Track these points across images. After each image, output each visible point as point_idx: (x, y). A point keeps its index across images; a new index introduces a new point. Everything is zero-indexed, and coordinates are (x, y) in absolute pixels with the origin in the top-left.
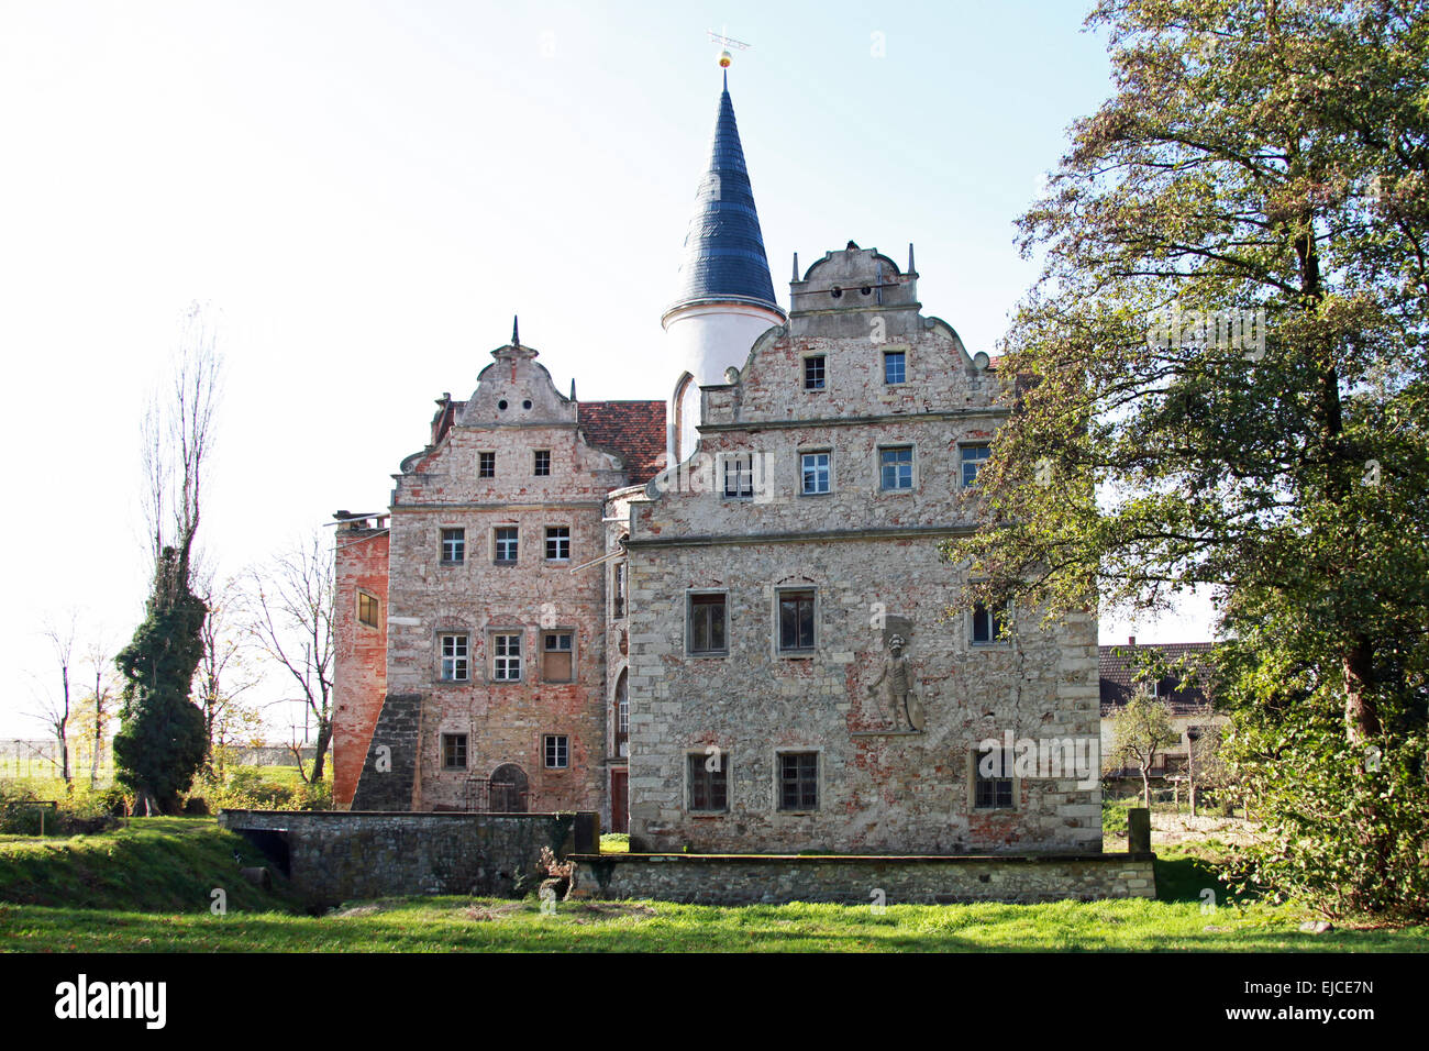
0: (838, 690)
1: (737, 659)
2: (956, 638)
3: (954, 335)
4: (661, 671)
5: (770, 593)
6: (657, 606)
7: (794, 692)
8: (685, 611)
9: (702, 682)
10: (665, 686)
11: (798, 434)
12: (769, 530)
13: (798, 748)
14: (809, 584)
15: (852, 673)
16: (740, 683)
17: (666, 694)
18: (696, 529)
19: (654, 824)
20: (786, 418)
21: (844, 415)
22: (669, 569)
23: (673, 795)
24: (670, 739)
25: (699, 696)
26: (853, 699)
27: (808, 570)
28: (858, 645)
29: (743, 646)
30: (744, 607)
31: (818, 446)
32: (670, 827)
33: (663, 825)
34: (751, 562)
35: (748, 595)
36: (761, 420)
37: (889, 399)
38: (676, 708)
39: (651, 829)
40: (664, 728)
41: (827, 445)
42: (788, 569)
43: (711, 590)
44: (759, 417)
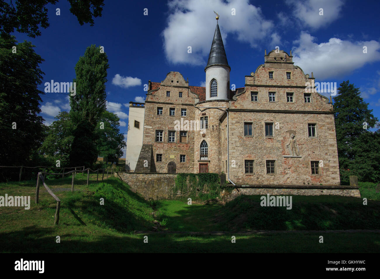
0: (280, 146)
1: (256, 138)
2: (305, 135)
3: (301, 70)
4: (237, 140)
5: (263, 123)
6: (236, 124)
7: (270, 146)
8: (243, 125)
9: (247, 142)
10: (239, 143)
11: (268, 88)
12: (262, 109)
13: (271, 159)
14: (272, 121)
15: (283, 142)
16: (257, 143)
17: (239, 145)
18: (245, 107)
19: (236, 177)
20: (265, 85)
21: (278, 85)
22: (239, 116)
23: (241, 170)
24: (240, 156)
25: (247, 146)
26: (283, 148)
27: (272, 118)
28: (284, 136)
29: (257, 135)
30: (257, 126)
31: (273, 91)
32: (240, 177)
33: (238, 177)
34: (259, 115)
35: (258, 123)
36: (260, 84)
37: (288, 82)
38: (241, 149)
39: (235, 178)
40: (238, 153)
41: (275, 91)
42: (267, 118)
43: (249, 121)
44: (259, 84)
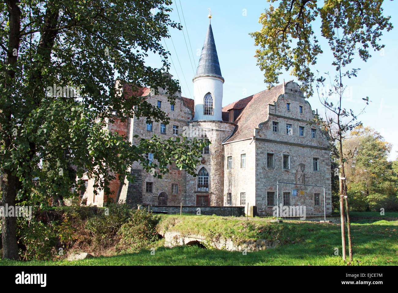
0: (294, 178)
1: (276, 169)
2: (311, 169)
3: (310, 106)
4: (262, 171)
5: (282, 155)
6: (261, 155)
7: (286, 178)
8: (266, 157)
9: (270, 175)
10: (262, 174)
11: (286, 120)
12: (282, 140)
13: (287, 191)
14: (288, 154)
15: (296, 174)
16: (277, 175)
17: (263, 177)
18: (268, 137)
19: (260, 209)
20: (284, 116)
21: (294, 117)
22: (263, 146)
23: (264, 202)
24: (263, 188)
25: (269, 178)
26: (296, 180)
27: (288, 151)
28: (297, 169)
29: (277, 167)
30: (277, 158)
31: (290, 123)
32: (263, 210)
33: (262, 209)
34: (278, 147)
35: (278, 155)
36: (280, 115)
37: (301, 116)
38: (264, 180)
39: (260, 210)
40: (262, 185)
41: (291, 124)
42: (285, 150)
43: (271, 153)
44: (279, 114)
